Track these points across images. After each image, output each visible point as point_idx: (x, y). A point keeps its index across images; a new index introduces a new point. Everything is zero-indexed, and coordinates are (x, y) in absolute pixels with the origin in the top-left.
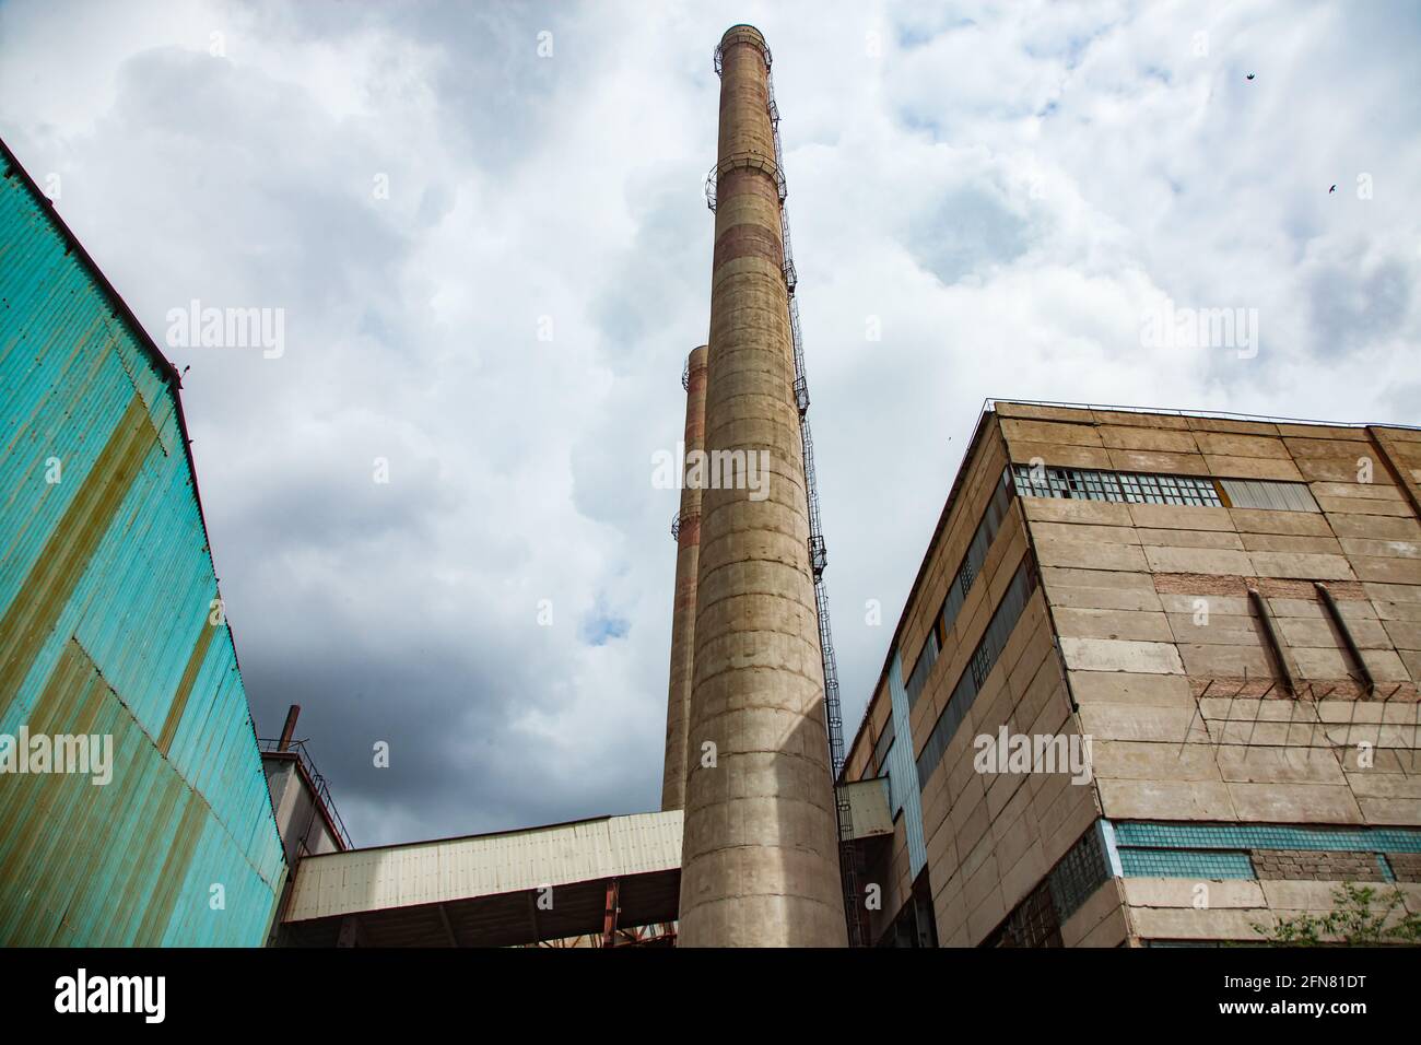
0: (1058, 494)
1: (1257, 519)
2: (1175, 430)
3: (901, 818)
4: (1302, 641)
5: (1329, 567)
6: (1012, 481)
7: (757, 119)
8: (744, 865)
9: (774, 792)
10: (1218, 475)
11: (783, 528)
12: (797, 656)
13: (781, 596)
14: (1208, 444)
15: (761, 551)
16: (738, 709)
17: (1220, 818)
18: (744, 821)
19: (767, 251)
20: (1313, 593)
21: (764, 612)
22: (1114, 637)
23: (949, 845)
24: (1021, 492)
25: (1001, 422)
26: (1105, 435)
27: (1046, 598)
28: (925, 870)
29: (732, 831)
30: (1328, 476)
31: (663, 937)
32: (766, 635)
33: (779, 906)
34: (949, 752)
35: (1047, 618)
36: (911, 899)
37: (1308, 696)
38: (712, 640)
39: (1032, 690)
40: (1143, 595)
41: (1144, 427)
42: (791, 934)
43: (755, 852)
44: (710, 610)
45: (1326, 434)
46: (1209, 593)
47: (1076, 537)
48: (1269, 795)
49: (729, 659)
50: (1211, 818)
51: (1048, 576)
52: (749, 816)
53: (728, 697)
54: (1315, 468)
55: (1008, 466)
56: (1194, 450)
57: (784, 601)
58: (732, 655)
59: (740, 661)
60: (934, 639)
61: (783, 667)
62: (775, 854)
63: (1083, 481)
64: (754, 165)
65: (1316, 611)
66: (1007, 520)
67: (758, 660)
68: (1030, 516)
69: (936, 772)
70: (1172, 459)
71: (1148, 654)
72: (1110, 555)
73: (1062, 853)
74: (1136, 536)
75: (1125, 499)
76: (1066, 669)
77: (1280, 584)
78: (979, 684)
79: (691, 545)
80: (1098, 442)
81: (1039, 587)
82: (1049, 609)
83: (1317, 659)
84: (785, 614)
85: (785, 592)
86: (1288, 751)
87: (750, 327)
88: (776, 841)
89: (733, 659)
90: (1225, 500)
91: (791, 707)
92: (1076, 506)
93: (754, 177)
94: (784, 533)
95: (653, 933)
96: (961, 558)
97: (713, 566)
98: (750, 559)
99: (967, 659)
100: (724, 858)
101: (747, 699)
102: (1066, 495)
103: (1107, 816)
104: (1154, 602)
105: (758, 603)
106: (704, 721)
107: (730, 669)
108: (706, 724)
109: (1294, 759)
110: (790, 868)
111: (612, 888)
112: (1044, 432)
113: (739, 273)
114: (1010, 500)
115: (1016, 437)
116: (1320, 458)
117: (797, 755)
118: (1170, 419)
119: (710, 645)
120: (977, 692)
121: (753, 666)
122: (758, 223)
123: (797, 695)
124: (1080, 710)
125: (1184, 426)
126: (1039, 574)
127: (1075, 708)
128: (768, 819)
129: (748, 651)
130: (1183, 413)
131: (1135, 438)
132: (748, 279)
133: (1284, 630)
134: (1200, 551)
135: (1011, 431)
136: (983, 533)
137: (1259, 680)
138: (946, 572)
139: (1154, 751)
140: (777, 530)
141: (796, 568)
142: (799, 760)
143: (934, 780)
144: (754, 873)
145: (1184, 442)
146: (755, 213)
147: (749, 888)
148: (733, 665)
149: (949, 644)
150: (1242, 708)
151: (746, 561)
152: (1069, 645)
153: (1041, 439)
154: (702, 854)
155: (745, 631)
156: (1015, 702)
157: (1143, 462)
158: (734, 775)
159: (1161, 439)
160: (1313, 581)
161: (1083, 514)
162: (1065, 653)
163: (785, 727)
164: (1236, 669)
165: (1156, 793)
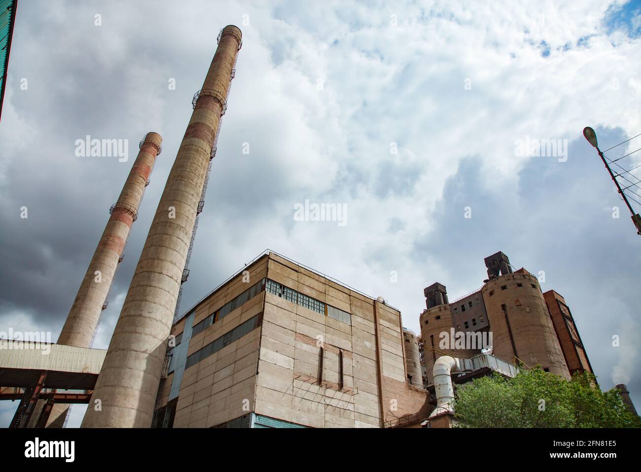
0: (277, 294)
1: (333, 322)
2: (321, 282)
3: (172, 374)
4: (330, 368)
5: (346, 345)
6: (265, 284)
7: (226, 76)
8: (124, 394)
9: (144, 369)
10: (328, 303)
11: (177, 264)
12: (167, 317)
13: (168, 292)
14: (328, 291)
15: (166, 271)
16: (139, 333)
17: (287, 420)
18: (129, 378)
19: (209, 140)
20: (338, 352)
21: (160, 297)
22: (277, 352)
23: (191, 394)
24: (266, 289)
25: (270, 260)
26: (299, 277)
27: (261, 332)
28: (176, 399)
29: (123, 380)
30: (358, 313)
31: (50, 394)
32: (158, 306)
33: (133, 413)
34: (202, 362)
35: (259, 339)
36: (165, 406)
37: (325, 386)
38: (136, 300)
39: (244, 359)
40: (290, 339)
41: (312, 278)
42: (134, 424)
43: (130, 391)
44: (139, 287)
45: (363, 298)
46: (310, 344)
47: (278, 312)
48: (303, 416)
49: (142, 311)
50: (284, 419)
51: (265, 324)
52: (131, 376)
53: (136, 327)
54: (355, 310)
55: (266, 278)
56: (324, 292)
57: (169, 294)
58: (143, 310)
59: (145, 314)
60: (212, 317)
61: (160, 321)
62: (137, 393)
63: (287, 292)
64: (218, 98)
65: (337, 359)
66: (258, 296)
67: (152, 315)
68: (266, 300)
69: (195, 366)
70: (316, 293)
71: (285, 360)
72: (285, 322)
73: (235, 417)
74: (296, 317)
75: (297, 303)
76: (259, 359)
77: (331, 347)
78: (225, 345)
79: (117, 220)
80: (296, 279)
81: (260, 327)
82: (261, 336)
83: (331, 375)
84: (167, 300)
85: (170, 291)
86: (313, 402)
87: (192, 172)
88: (139, 388)
89: (143, 312)
90: (326, 313)
91: (159, 337)
92: (281, 301)
93: (216, 104)
94: (176, 266)
95: (46, 391)
96: (235, 297)
97: (146, 269)
98: (161, 273)
99: (224, 334)
100: (117, 390)
101: (144, 330)
102: (280, 295)
103: (255, 412)
104: (293, 342)
105: (159, 292)
106: (124, 332)
107: (141, 315)
108: (124, 334)
109: (314, 406)
110: (141, 400)
111: (44, 374)
112: (281, 269)
113: (196, 146)
114: (262, 291)
115: (272, 268)
116: (358, 307)
117: (156, 357)
118: (321, 277)
119: (135, 302)
120: (223, 347)
121: (150, 317)
122: (210, 126)
123: (162, 333)
124: (259, 374)
125: (324, 282)
126: (262, 322)
127: (258, 373)
128: (138, 379)
129: (150, 311)
130: (326, 277)
131: (309, 281)
132: (198, 150)
133: (326, 362)
134: (312, 329)
135: (271, 265)
136: (247, 294)
137: (313, 377)
138: (227, 297)
139: (275, 393)
140: (175, 264)
141: (177, 281)
142: (156, 358)
143: (193, 369)
144: (127, 399)
145: (321, 288)
146: (211, 120)
147: (124, 404)
148: (142, 314)
149: (218, 323)
150: (306, 386)
151: (160, 273)
152: (263, 351)
153: (279, 272)
154: (108, 386)
155: (151, 302)
156: (237, 359)
157: (307, 291)
158: (130, 359)
159: (316, 284)
160: (340, 348)
161: (283, 305)
162: (261, 353)
163: (155, 345)
164: (308, 372)
165: (272, 408)
